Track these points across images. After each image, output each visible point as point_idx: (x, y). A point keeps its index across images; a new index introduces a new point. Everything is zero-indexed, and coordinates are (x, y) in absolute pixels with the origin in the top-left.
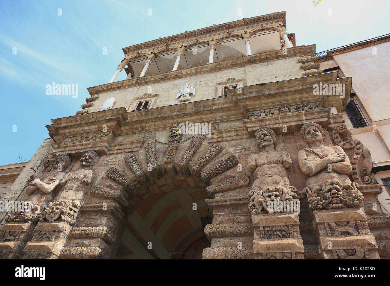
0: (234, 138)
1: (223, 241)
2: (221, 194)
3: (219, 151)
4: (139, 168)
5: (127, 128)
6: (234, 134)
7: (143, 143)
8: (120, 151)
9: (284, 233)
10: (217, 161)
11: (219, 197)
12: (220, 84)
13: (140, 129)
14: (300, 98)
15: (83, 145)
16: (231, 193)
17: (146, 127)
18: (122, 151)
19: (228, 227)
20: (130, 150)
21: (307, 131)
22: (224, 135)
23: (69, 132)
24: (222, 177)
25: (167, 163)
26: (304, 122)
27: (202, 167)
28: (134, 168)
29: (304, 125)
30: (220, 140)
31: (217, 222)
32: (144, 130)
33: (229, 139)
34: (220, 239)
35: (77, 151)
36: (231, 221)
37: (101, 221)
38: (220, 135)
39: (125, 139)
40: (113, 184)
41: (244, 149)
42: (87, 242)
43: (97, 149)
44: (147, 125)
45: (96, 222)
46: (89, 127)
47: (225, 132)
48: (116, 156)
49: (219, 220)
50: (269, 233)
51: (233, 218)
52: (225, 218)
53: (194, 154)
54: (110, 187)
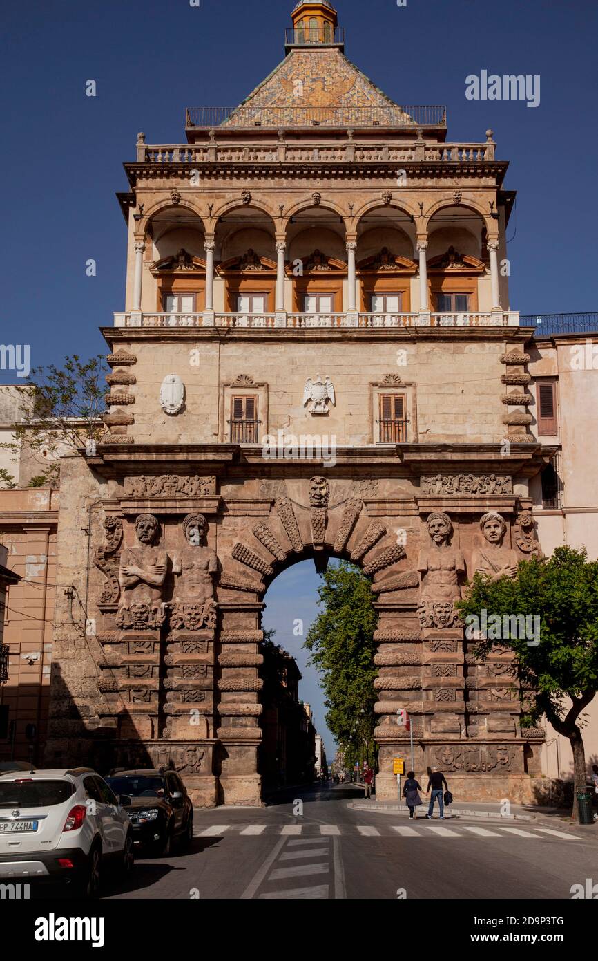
0: (400, 513)
1: (392, 646)
2: (387, 594)
3: (384, 533)
4: (280, 550)
5: (238, 469)
6: (400, 506)
7: (273, 503)
8: (238, 513)
9: (448, 646)
10: (380, 548)
11: (384, 599)
12: (375, 384)
13: (260, 473)
14: (488, 468)
15: (176, 500)
16: (397, 594)
17: (269, 472)
18: (242, 513)
19: (397, 633)
20: (255, 513)
21: (487, 525)
22: (388, 506)
23: (134, 469)
24: (388, 572)
25: (317, 544)
26: (486, 509)
27: (363, 555)
28: (273, 548)
29: (485, 515)
30: (381, 513)
31: (385, 627)
32: (265, 475)
33: (393, 513)
34: (389, 645)
35: (169, 511)
36: (399, 626)
37: (250, 622)
38: (382, 506)
39: (239, 489)
40: (249, 570)
41: (411, 531)
42: (242, 647)
43: (204, 511)
44: (271, 469)
45: (244, 623)
46: (175, 466)
47: (389, 502)
48: (232, 518)
49: (387, 625)
50: (437, 646)
51: (401, 623)
52: (393, 623)
53: (350, 534)
54: (244, 573)
